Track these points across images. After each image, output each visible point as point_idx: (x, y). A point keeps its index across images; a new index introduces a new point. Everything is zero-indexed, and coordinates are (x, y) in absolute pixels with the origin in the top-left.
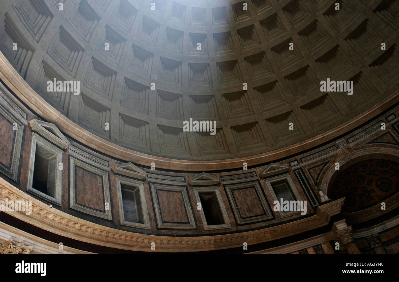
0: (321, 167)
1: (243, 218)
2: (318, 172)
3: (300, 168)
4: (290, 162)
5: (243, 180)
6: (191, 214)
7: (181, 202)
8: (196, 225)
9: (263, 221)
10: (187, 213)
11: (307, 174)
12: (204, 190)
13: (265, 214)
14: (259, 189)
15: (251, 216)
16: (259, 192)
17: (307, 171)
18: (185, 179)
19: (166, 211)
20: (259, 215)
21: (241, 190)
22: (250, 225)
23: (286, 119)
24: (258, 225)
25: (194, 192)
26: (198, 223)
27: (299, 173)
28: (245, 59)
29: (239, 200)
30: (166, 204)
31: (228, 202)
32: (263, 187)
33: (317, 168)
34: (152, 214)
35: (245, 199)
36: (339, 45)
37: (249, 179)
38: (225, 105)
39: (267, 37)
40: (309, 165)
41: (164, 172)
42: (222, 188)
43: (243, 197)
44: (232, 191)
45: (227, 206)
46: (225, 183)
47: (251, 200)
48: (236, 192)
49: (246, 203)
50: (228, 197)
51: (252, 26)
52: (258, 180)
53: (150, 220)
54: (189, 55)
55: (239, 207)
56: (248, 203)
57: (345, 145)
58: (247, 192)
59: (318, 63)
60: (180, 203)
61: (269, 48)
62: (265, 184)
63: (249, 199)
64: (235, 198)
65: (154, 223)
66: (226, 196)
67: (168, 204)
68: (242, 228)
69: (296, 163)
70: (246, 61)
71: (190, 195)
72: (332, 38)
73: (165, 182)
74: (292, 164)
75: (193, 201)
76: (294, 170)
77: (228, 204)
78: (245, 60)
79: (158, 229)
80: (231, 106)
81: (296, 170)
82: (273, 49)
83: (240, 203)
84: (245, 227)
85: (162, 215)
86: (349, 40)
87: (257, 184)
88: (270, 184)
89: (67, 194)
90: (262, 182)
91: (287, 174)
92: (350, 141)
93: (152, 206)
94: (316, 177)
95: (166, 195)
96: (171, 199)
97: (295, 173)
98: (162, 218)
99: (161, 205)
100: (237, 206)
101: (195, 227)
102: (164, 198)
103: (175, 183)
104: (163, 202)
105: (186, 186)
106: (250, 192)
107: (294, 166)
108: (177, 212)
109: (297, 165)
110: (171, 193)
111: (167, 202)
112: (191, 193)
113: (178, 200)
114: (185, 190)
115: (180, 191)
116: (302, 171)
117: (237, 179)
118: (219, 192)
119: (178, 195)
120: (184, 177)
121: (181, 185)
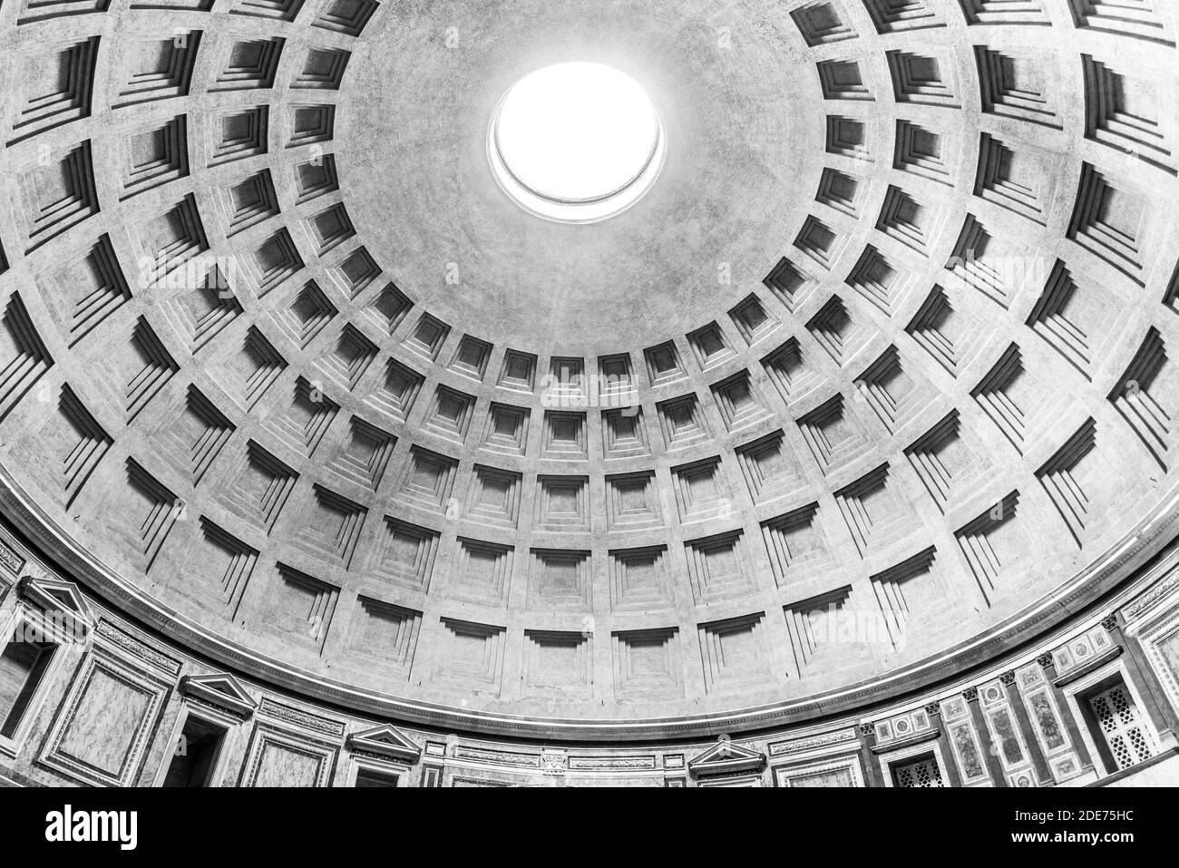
3: (442, 768)
4: (430, 742)
5: (305, 732)
6: (139, 758)
7: (135, 720)
10: (128, 752)
12: (206, 713)
14: (328, 768)
16: (322, 777)
18: (180, 668)
19: (84, 729)
21: (286, 753)
23: (485, 638)
25: (177, 711)
27: (432, 774)
28: (477, 467)
29: (268, 773)
30: (94, 713)
31: (238, 768)
32: (338, 770)
34: (45, 724)
35: (282, 776)
36: (668, 547)
37: (319, 736)
38: (380, 540)
39: (544, 447)
40: (462, 770)
41: (141, 635)
43: (281, 771)
44: (267, 744)
45: (231, 778)
46: (264, 718)
48: (272, 751)
50: (247, 755)
51: (526, 412)
52: (338, 748)
53: (32, 735)
54: (364, 401)
57: (558, 767)
58: (297, 765)
59: (611, 557)
60: (130, 722)
61: (535, 472)
64: (263, 765)
65: (34, 747)
66: (244, 751)
67: (100, 712)
69: (440, 750)
70: (476, 474)
71: (167, 711)
72: (663, 525)
73: (129, 658)
74: (431, 749)
75: (164, 730)
76: (426, 765)
77: (238, 772)
78: (474, 469)
79: (35, 763)
80: (391, 548)
81: (431, 766)
82: (541, 478)
85: (69, 735)
86: (691, 548)
87: (330, 755)
88: (356, 771)
90: (344, 755)
91: (405, 767)
92: (573, 763)
93: (58, 702)
95: (110, 690)
96: (114, 703)
97: (423, 774)
98: (63, 741)
99: (81, 709)
102: (102, 694)
103: (151, 670)
104: (91, 703)
105: (171, 687)
106: (303, 767)
107: (431, 755)
108: (108, 740)
109: (438, 756)
110: (127, 688)
111: (101, 707)
112: (171, 706)
113: (130, 713)
114: (162, 694)
115: (150, 693)
116: (441, 775)
117: (298, 722)
118: (237, 735)
119: (138, 700)
120: (181, 664)
121: (159, 681)
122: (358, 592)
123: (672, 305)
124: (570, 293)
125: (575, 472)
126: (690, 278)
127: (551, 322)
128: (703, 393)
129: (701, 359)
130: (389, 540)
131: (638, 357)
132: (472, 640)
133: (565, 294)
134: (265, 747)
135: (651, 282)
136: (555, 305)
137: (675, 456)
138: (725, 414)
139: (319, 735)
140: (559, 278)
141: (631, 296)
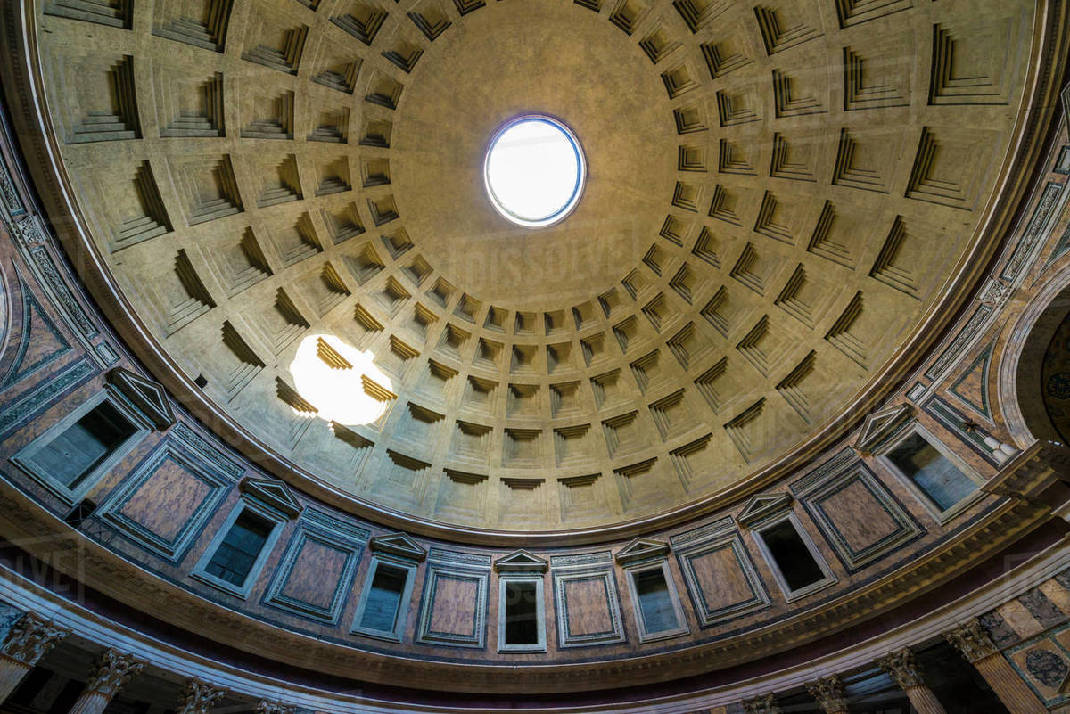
0: (978, 370)
1: (858, 553)
2: (978, 386)
3: (935, 395)
4: (908, 393)
5: (831, 475)
6: (756, 579)
7: (735, 564)
8: (770, 598)
9: (901, 547)
10: (748, 581)
11: (956, 401)
12: (769, 524)
13: (901, 529)
14: (870, 477)
15: (873, 542)
16: (871, 485)
17: (953, 396)
18: (732, 519)
19: (713, 591)
20: (889, 536)
21: (835, 496)
22: (877, 565)
23: (861, 310)
24: (893, 559)
25: (752, 538)
26: (771, 593)
27: (936, 406)
28: (733, 275)
29: (838, 518)
30: (710, 579)
31: (817, 531)
32: (875, 471)
33: (970, 378)
34: (689, 606)
35: (849, 511)
36: (844, 127)
40: (947, 379)
41: (697, 524)
42: (798, 507)
43: (844, 509)
44: (819, 502)
45: (819, 541)
46: (801, 494)
47: (862, 508)
48: (827, 504)
49: (853, 519)
50: (815, 521)
51: (705, 230)
52: (861, 462)
53: (687, 617)
55: (843, 531)
56: (859, 516)
57: (1003, 292)
58: (850, 495)
59: (839, 183)
60: (733, 566)
61: (751, 233)
62: (876, 463)
63: (856, 508)
64: (830, 516)
65: (694, 621)
66: (810, 520)
67: (713, 576)
68: (861, 576)
69: (921, 388)
70: (737, 277)
71: (746, 544)
73: (701, 540)
74: (914, 395)
75: (755, 554)
76: (923, 407)
77: (820, 534)
79: (703, 628)
81: (928, 402)
82: (757, 228)
83: (842, 523)
84: (868, 573)
85: (707, 600)
87: (862, 469)
88: (886, 460)
89: (554, 631)
90: (869, 461)
91: (912, 423)
92: (1008, 275)
93: (686, 592)
94: (979, 398)
95: (707, 563)
96: (716, 566)
97: (929, 412)
98: (707, 606)
99: (702, 584)
100: (838, 533)
101: (767, 602)
102: (705, 567)
103: (719, 534)
104: (704, 576)
105: (736, 531)
106: (854, 492)
107: (919, 398)
108: (732, 585)
109: (924, 393)
110: (715, 554)
111: (711, 574)
112: (746, 540)
113: (729, 563)
114: (736, 538)
115: (729, 544)
116: (941, 400)
117: (822, 476)
118: (795, 517)
119: (727, 553)
120: (730, 516)
121: (728, 534)
122: (773, 387)
123: (648, 110)
124: (631, 186)
125: (760, 201)
126: (628, 96)
127: (648, 201)
128: (717, 85)
129: (691, 87)
130: (754, 351)
131: (682, 140)
132: (858, 320)
133: (630, 189)
134: (820, 506)
135: (630, 126)
136: (637, 197)
137: (766, 114)
138: (738, 65)
139: (842, 467)
140: (619, 192)
141: (638, 142)
